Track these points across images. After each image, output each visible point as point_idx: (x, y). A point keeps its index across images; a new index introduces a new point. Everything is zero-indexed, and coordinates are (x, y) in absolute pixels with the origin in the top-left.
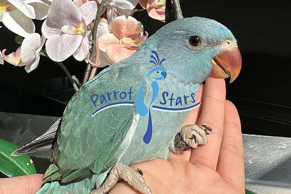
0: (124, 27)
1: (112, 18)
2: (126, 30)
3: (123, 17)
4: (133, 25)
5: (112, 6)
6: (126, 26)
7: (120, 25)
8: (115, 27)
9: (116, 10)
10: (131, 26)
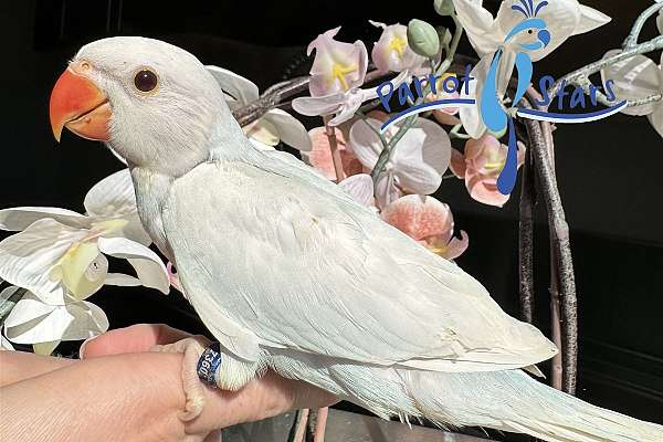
0: (414, 220)
1: (388, 196)
2: (418, 227)
3: (414, 199)
4: (434, 215)
5: (391, 170)
6: (419, 217)
7: (407, 214)
8: (394, 217)
9: (398, 180)
10: (431, 217)
